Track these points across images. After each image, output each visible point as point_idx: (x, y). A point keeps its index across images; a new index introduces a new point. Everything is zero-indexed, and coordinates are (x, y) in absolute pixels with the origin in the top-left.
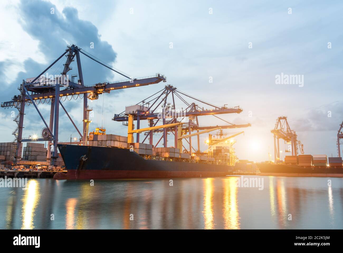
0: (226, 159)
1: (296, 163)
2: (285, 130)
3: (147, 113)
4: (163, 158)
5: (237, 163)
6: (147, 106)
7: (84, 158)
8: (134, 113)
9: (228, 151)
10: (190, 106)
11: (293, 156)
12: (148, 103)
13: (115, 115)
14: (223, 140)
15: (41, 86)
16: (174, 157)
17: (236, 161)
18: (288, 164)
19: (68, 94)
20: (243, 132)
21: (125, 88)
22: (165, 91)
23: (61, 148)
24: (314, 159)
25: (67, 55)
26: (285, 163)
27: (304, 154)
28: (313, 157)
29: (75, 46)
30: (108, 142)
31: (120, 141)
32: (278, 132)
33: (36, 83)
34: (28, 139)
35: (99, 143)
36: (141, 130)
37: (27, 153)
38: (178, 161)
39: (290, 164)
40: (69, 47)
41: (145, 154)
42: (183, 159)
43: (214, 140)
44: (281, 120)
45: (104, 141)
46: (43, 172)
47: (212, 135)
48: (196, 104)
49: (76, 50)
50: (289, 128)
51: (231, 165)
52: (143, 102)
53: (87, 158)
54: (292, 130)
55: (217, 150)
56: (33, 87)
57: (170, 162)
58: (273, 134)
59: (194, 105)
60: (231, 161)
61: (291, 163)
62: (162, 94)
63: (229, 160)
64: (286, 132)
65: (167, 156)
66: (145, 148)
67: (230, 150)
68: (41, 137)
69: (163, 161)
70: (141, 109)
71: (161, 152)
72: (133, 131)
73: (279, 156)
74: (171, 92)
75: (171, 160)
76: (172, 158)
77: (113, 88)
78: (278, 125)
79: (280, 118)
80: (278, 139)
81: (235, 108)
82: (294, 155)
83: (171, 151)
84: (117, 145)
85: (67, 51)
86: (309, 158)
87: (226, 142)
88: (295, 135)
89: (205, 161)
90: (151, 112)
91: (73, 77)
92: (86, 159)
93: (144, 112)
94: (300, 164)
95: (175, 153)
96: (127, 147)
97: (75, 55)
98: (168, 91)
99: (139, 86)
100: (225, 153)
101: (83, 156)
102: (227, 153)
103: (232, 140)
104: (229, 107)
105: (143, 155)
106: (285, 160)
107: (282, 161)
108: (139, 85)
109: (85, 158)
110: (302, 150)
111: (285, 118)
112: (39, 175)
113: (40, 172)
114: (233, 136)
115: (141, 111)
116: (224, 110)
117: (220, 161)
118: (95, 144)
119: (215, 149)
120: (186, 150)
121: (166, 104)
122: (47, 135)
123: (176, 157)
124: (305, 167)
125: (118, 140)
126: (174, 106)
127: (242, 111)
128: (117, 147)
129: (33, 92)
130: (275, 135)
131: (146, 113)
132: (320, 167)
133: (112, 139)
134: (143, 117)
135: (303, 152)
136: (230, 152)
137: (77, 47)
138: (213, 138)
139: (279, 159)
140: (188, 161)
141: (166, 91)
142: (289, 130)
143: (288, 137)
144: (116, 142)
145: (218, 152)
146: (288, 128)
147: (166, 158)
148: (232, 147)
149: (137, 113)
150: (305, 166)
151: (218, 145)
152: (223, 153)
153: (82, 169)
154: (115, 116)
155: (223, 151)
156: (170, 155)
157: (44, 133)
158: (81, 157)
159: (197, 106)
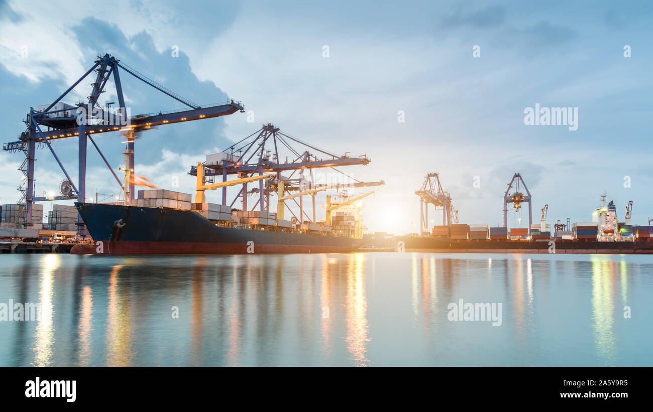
0: (350, 230)
1: (447, 235)
2: (436, 192)
3: (238, 164)
4: (250, 226)
5: (365, 236)
6: (238, 154)
7: (119, 224)
8: (218, 164)
9: (352, 218)
10: (301, 157)
11: (444, 227)
12: (240, 150)
13: (192, 167)
14: (347, 204)
15: (59, 117)
16: (266, 224)
17: (365, 232)
18: (437, 237)
19: (101, 131)
20: (373, 192)
21: (184, 121)
22: (262, 133)
23: (81, 209)
24: (471, 230)
25: (97, 70)
26: (433, 235)
27: (458, 224)
28: (470, 227)
29: (110, 57)
30: (158, 201)
31: (178, 200)
32: (424, 193)
33: (51, 113)
34: (42, 196)
35: (146, 202)
36: (216, 185)
37: (54, 220)
38: (274, 230)
39: (440, 237)
40: (100, 58)
41: (218, 219)
42: (282, 228)
43: (333, 204)
44: (431, 178)
45: (153, 199)
46: (59, 245)
47: (331, 197)
48: (310, 153)
49: (111, 62)
50: (442, 189)
51: (356, 237)
52: (232, 148)
53: (124, 224)
54: (445, 192)
55: (337, 217)
56: (47, 119)
57: (262, 231)
58: (419, 197)
59: (308, 155)
60: (356, 232)
61: (441, 235)
62: (258, 138)
63: (353, 231)
64: (436, 195)
65: (256, 223)
66: (219, 211)
67: (355, 217)
68: (60, 194)
69: (249, 230)
70: (229, 159)
71: (248, 218)
72: (203, 187)
73: (426, 227)
74: (272, 134)
75: (263, 229)
76: (264, 226)
77: (167, 121)
78: (426, 185)
79: (430, 175)
80: (426, 203)
81: (360, 158)
82: (446, 225)
83: (261, 217)
84: (173, 205)
85: (98, 63)
86: (465, 228)
87: (351, 206)
88: (449, 199)
89: (317, 231)
90: (244, 164)
91: (109, 104)
92: (122, 226)
93: (232, 162)
94: (453, 237)
95: (268, 219)
96: (190, 209)
97: (111, 70)
98: (266, 133)
99: (205, 118)
100: (348, 221)
101: (117, 221)
102: (350, 222)
103: (359, 204)
104: (351, 156)
105: (216, 221)
106: (433, 231)
107: (429, 233)
108: (204, 116)
109: (121, 224)
110: (456, 218)
111: (436, 175)
112: (54, 248)
113: (55, 245)
114: (360, 198)
115: (228, 162)
116: (344, 161)
117: (341, 231)
118: (141, 204)
119: (335, 215)
120: (295, 217)
121: (264, 152)
122: (69, 190)
123: (269, 224)
124: (458, 241)
125: (176, 198)
126: (277, 154)
127: (370, 161)
128: (174, 208)
129: (50, 128)
130: (422, 198)
131: (235, 164)
132: (478, 241)
133: (165, 197)
134: (232, 171)
135: (457, 221)
136: (356, 219)
137: (114, 58)
138: (332, 201)
139: (426, 230)
140: (290, 231)
141: (264, 134)
142: (441, 191)
143: (440, 201)
144: (171, 201)
145: (339, 219)
146: (440, 189)
147: (254, 226)
148: (360, 213)
149: (222, 163)
150: (459, 239)
151: (340, 210)
152: (346, 221)
153: (118, 240)
154: (192, 169)
155: (345, 218)
156: (259, 222)
157: (64, 188)
158: (115, 222)
159: (312, 155)
